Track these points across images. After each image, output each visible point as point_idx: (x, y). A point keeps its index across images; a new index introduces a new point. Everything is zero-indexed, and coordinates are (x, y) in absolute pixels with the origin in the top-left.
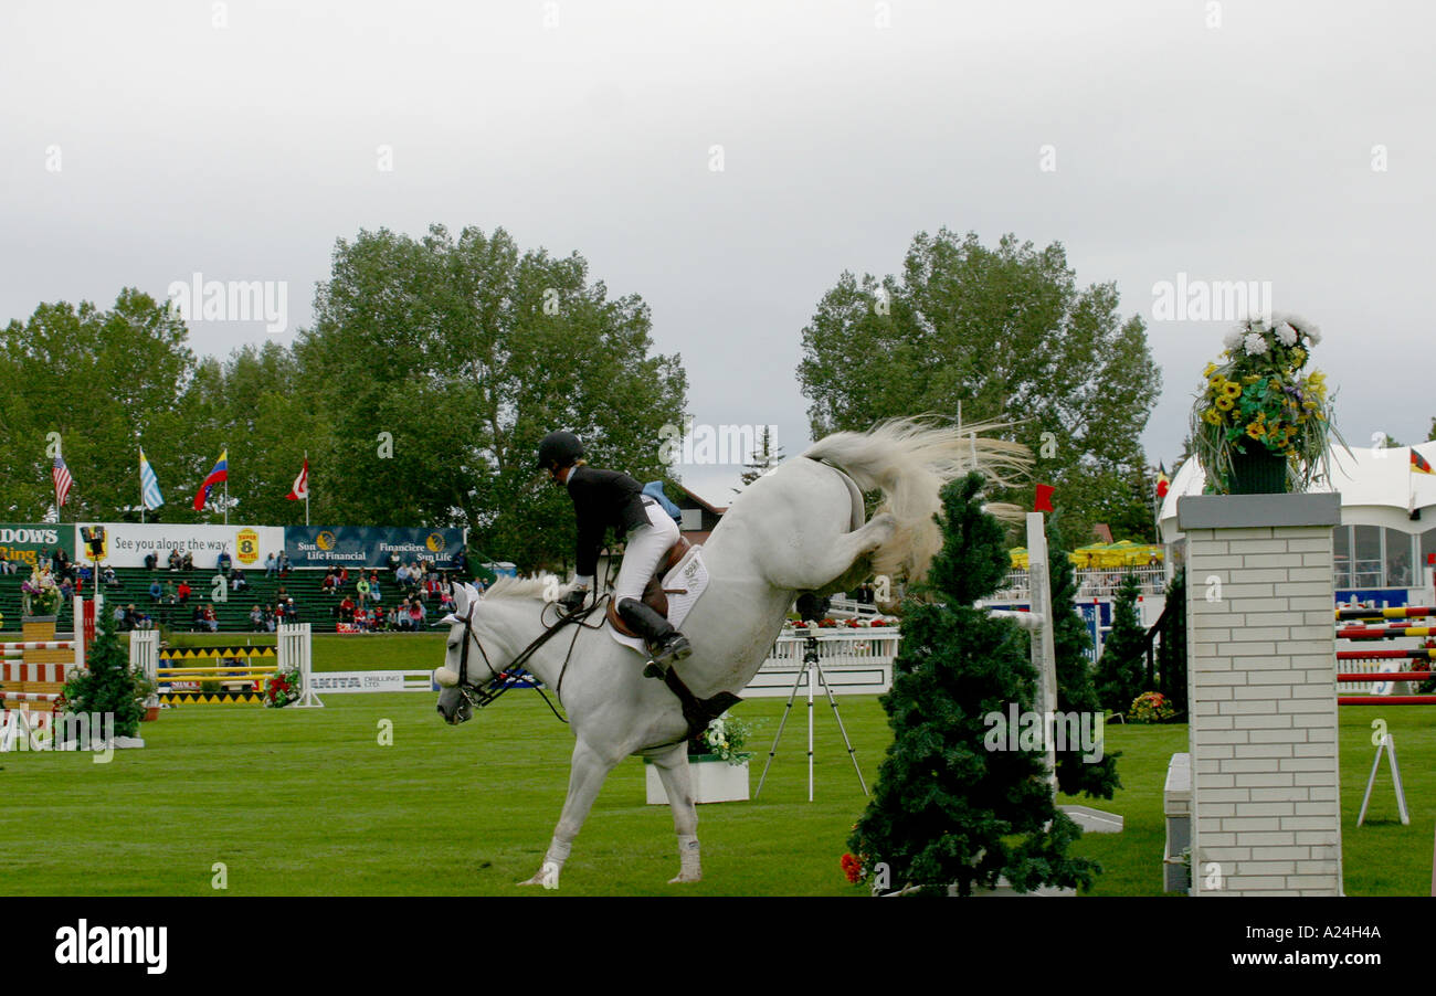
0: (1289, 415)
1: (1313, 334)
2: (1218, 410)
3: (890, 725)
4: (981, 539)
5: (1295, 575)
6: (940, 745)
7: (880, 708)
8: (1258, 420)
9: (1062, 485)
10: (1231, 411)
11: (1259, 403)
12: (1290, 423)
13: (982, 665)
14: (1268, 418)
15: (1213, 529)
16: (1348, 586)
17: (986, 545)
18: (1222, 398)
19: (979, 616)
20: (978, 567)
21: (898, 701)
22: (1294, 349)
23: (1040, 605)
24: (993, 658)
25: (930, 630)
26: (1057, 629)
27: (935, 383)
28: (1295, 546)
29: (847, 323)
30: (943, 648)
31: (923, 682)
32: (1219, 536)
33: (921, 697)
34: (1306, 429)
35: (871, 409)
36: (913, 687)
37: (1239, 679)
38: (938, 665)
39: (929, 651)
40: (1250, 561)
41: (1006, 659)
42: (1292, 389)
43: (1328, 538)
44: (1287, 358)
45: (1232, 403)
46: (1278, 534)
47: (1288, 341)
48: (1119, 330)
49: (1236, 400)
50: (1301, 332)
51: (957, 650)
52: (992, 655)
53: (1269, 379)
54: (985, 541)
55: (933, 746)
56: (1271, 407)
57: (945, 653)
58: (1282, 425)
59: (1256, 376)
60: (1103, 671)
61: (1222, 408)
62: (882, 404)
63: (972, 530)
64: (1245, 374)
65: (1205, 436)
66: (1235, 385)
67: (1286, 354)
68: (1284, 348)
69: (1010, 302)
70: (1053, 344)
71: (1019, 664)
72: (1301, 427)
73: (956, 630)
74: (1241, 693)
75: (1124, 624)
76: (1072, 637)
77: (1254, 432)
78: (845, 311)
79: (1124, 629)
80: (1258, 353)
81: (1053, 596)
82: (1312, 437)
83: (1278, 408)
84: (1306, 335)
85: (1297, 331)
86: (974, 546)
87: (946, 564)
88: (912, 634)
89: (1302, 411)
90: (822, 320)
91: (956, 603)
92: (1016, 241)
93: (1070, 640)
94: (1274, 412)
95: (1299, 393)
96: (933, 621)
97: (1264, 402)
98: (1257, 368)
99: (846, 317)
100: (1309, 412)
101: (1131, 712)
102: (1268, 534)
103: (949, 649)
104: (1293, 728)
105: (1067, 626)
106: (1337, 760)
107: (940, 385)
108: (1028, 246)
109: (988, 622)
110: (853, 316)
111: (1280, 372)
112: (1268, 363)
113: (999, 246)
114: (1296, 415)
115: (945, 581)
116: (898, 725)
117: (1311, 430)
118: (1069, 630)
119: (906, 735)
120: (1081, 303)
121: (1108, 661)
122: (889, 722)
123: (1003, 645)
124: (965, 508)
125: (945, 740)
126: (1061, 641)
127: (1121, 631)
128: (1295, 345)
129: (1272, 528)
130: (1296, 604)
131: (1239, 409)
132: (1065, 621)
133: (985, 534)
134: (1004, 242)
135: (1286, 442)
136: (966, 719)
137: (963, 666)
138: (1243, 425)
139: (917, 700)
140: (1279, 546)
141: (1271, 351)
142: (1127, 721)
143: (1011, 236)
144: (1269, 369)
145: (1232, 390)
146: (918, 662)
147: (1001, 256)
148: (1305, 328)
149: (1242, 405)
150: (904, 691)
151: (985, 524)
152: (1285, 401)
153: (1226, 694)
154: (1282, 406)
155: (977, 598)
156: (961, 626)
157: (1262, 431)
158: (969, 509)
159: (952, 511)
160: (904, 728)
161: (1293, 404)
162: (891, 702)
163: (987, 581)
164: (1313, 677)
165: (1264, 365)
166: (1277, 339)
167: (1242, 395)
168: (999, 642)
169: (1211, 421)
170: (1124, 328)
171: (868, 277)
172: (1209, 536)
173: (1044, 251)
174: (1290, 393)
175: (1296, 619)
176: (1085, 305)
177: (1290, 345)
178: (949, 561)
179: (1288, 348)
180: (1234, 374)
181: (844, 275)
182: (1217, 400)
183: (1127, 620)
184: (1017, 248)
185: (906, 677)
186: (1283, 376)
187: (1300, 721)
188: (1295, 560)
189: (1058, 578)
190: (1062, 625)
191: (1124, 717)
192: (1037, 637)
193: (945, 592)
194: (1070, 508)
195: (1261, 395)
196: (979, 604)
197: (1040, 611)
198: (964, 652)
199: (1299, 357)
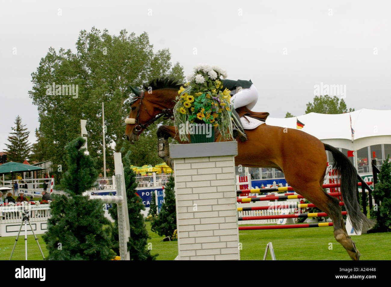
0: (215, 109)
1: (224, 74)
2: (185, 108)
3: (47, 248)
4: (84, 166)
5: (219, 177)
6: (68, 255)
7: (42, 240)
8: (201, 111)
9: (149, 137)
10: (190, 108)
11: (202, 104)
12: (215, 112)
13: (86, 220)
14: (206, 111)
15: (184, 158)
16: (272, 178)
17: (86, 168)
18: (186, 102)
19: (84, 199)
20: (83, 178)
21: (50, 237)
22: (216, 81)
23: (120, 192)
24: (91, 217)
25: (63, 206)
26: (129, 202)
27: (92, 95)
28: (219, 164)
29: (52, 69)
30: (69, 213)
31: (60, 229)
32: (187, 161)
33: (60, 235)
34: (222, 114)
35: (64, 107)
36: (56, 231)
37: (197, 222)
38: (67, 221)
39: (64, 215)
40: (200, 172)
41: (97, 217)
42: (216, 98)
43: (232, 160)
44: (213, 84)
45: (191, 105)
46: (211, 160)
47: (214, 77)
48: (171, 70)
49: (192, 103)
50: (219, 73)
51: (75, 214)
52: (90, 216)
53: (206, 94)
54: (86, 167)
55: (65, 256)
56: (207, 106)
57: (70, 216)
58: (212, 113)
59: (200, 93)
60: (161, 219)
61: (187, 107)
62: (70, 105)
63: (80, 162)
64: (196, 92)
65: (180, 118)
66: (192, 97)
67: (213, 83)
68: (212, 80)
69: (124, 59)
70: (143, 77)
71: (102, 219)
72: (220, 114)
73: (75, 206)
74: (198, 228)
75: (169, 198)
76: (136, 206)
77: (200, 117)
78: (52, 64)
79: (169, 200)
80: (201, 82)
81: (127, 188)
82: (225, 118)
83: (210, 106)
84: (221, 75)
85: (217, 73)
86: (81, 169)
87: (70, 178)
88: (55, 208)
89: (220, 107)
90: (41, 70)
91: (74, 194)
92: (127, 32)
93: (135, 207)
94: (208, 108)
95: (219, 99)
96: (64, 202)
97: (204, 104)
98: (201, 89)
99: (52, 67)
100: (223, 107)
101: (173, 236)
102: (207, 160)
103: (72, 214)
104: (220, 242)
105: (134, 201)
106: (239, 254)
107: (95, 96)
108: (132, 34)
109: (89, 201)
110: (55, 66)
111: (210, 91)
112: (205, 87)
113: (120, 35)
114: (218, 109)
115: (70, 184)
116: (51, 248)
117: (224, 115)
118: (134, 202)
119: (54, 252)
120: (155, 59)
121: (163, 214)
122: (46, 247)
123: (95, 211)
124: (77, 153)
125: (71, 253)
126: (131, 207)
127: (168, 201)
128: (217, 79)
129: (209, 157)
130: (220, 189)
131: (193, 107)
132: (133, 198)
133: (86, 164)
134: (121, 33)
135: (214, 120)
136: (80, 244)
137: (78, 221)
138: (196, 114)
139: (58, 236)
140: (212, 165)
141: (207, 82)
142: (172, 240)
143: (125, 30)
144: (206, 90)
145: (190, 99)
146: (58, 220)
147: (120, 39)
148: (221, 72)
149: (195, 105)
150: (52, 233)
151: (86, 160)
152: (213, 103)
153: (191, 228)
154: (211, 105)
155: (84, 191)
156: (77, 204)
157: (203, 116)
158: (79, 153)
159: (72, 154)
160: (53, 249)
161: (216, 104)
162: (47, 238)
163: (87, 184)
164: (228, 219)
165: (204, 88)
166: (209, 77)
167: (195, 101)
168: (93, 210)
169: (182, 113)
170: (173, 69)
171: (61, 50)
172: (182, 161)
173: (139, 36)
174: (215, 100)
175: (220, 195)
176: (156, 59)
177: (215, 79)
178: (71, 176)
179: (214, 80)
180: (191, 92)
181: (51, 49)
182: (184, 103)
183: (171, 196)
184: (127, 35)
185: (53, 227)
186: (212, 93)
187: (223, 239)
188: (219, 171)
189: (129, 180)
190: (131, 200)
191: (170, 238)
192: (120, 206)
193: (70, 189)
194: (153, 148)
195: (203, 101)
196: (85, 194)
197: (121, 195)
198: (78, 215)
199: (218, 84)
